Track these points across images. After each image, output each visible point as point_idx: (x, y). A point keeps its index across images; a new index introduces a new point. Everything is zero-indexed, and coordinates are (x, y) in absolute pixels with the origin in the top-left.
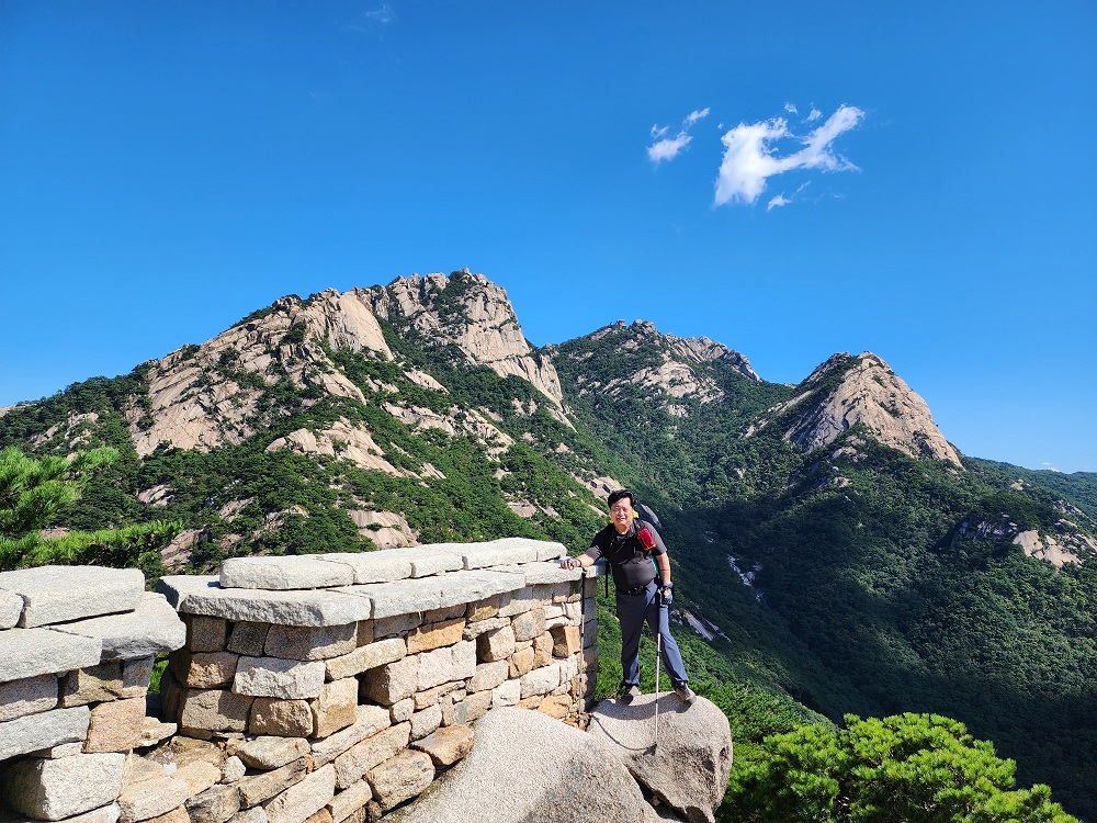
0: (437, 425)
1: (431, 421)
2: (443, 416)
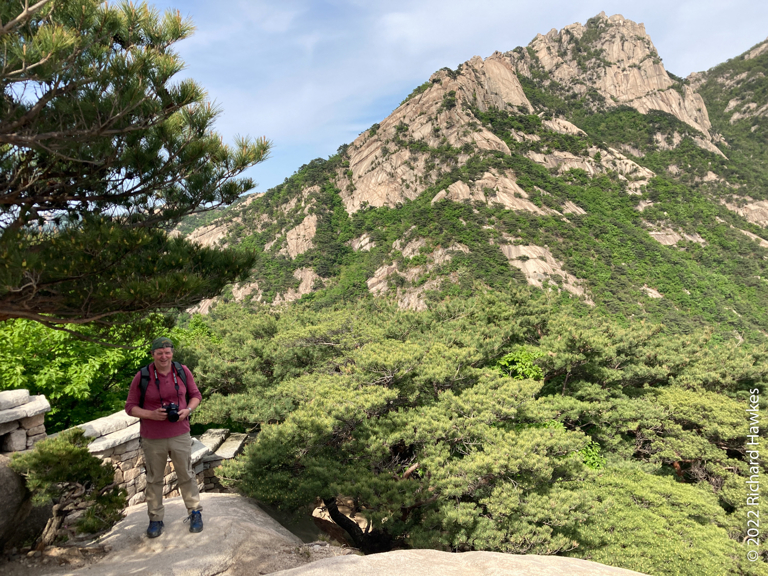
0: (576, 166)
1: (570, 162)
2: (583, 157)
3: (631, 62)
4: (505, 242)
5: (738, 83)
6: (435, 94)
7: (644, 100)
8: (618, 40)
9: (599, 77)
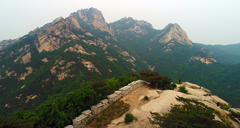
0: (93, 43)
1: (91, 43)
2: (94, 41)
3: (99, 19)
4: (83, 61)
5: (119, 26)
6: (61, 25)
7: (102, 28)
8: (96, 14)
9: (93, 22)
